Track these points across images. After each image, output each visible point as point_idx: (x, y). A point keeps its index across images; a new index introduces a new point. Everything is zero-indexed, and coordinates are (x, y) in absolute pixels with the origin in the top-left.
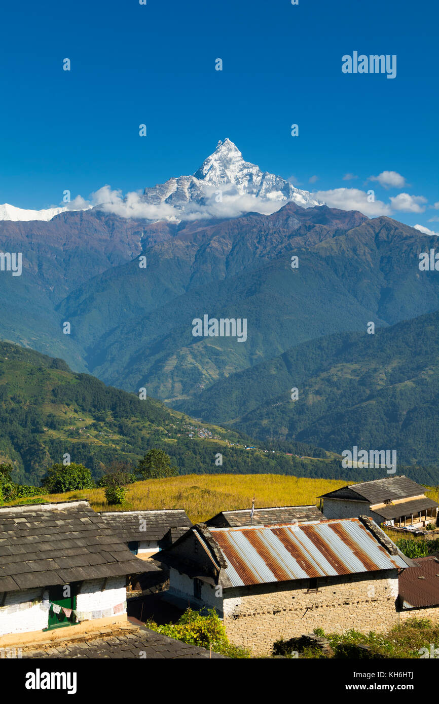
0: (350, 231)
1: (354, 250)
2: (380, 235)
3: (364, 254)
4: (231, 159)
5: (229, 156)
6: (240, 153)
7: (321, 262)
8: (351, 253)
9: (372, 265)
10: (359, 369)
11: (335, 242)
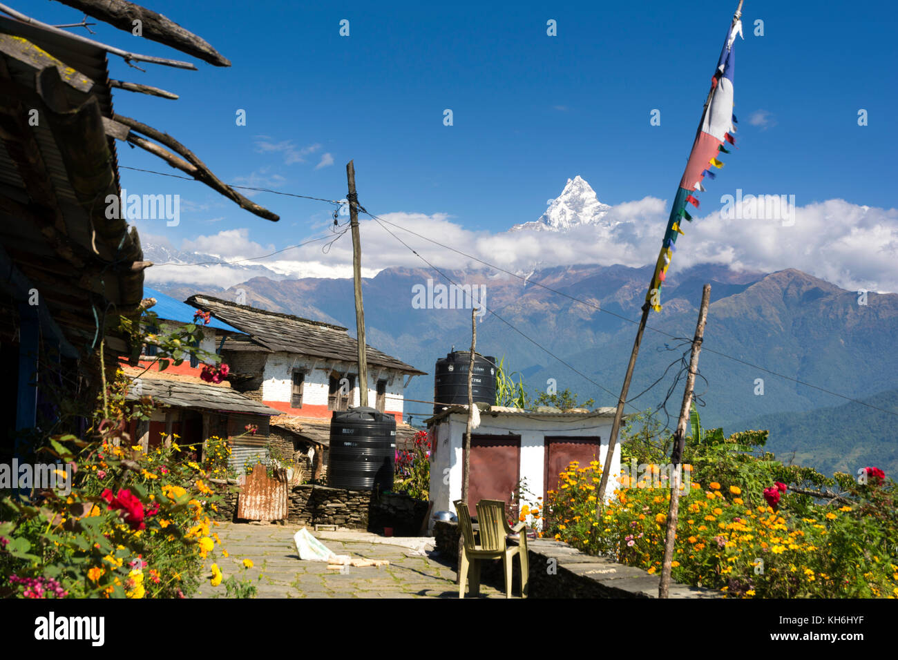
0: (752, 287)
1: (759, 310)
2: (789, 292)
3: (772, 315)
4: (583, 201)
5: (581, 197)
6: (594, 194)
7: (719, 325)
8: (755, 315)
9: (782, 329)
10: (813, 460)
11: (733, 301)
